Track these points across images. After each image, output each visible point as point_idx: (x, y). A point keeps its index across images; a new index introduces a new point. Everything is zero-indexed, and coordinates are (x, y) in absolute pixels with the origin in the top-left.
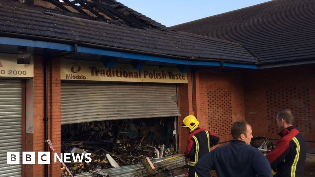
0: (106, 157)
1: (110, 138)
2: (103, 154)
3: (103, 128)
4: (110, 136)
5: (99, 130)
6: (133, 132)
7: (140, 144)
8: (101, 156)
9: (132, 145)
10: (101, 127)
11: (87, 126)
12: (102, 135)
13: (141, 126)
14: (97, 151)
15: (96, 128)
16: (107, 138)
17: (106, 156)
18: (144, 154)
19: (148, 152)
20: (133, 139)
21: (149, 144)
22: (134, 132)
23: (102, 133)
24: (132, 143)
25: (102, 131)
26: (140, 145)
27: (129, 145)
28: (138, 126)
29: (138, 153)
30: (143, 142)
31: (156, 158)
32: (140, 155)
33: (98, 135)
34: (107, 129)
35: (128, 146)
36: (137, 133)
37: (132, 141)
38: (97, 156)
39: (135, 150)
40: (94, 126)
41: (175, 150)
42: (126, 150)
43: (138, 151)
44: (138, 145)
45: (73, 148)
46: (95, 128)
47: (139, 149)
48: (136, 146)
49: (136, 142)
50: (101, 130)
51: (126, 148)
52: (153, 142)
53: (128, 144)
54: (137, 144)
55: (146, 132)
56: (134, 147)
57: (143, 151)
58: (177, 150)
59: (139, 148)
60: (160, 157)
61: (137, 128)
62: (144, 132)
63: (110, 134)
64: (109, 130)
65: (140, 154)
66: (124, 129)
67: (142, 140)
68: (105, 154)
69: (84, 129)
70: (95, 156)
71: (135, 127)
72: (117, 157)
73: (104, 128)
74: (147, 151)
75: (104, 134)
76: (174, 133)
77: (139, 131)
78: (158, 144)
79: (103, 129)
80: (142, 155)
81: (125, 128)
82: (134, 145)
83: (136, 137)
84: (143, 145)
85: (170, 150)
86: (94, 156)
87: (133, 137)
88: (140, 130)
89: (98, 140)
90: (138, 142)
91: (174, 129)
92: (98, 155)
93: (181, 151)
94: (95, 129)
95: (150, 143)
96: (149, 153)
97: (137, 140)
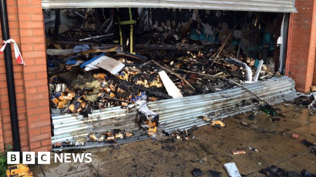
0: (159, 77)
1: (176, 42)
2: (155, 70)
3: (168, 28)
4: (176, 39)
5: (163, 30)
6: (207, 36)
7: (218, 54)
8: (151, 73)
9: (205, 55)
10: (166, 27)
11: (150, 25)
12: (165, 38)
13: (220, 29)
14: (145, 64)
15: (160, 28)
16: (172, 42)
17: (158, 74)
18: (225, 70)
19: (230, 68)
20: (208, 45)
21: (232, 55)
22: (209, 36)
23: (166, 35)
24: (205, 52)
25: (167, 32)
26: (218, 56)
27: (202, 54)
28: (215, 28)
29: (215, 67)
30: (222, 51)
31: (246, 82)
32: (218, 72)
33: (161, 37)
34: (173, 30)
35: (199, 55)
36: (212, 38)
37: (205, 49)
38: (143, 74)
39: (210, 62)
40: (158, 26)
41: (276, 69)
42: (197, 62)
43: (215, 64)
44: (214, 55)
45: (101, 56)
46: (158, 27)
47: (215, 62)
48: (211, 56)
49: (211, 50)
50: (165, 32)
51: (196, 58)
52: (238, 52)
53: (199, 53)
54: (213, 53)
55: (227, 37)
56: (209, 58)
57: (222, 65)
58: (280, 69)
59: (216, 60)
60: (253, 80)
61: (214, 30)
62: (224, 37)
63: (176, 36)
64: (175, 31)
65: (218, 70)
66: (195, 31)
67: (221, 49)
68: (158, 72)
69: (147, 29)
70: (139, 73)
71: (211, 29)
72: (180, 77)
73: (170, 28)
74: (229, 66)
75: (168, 37)
76: (280, 41)
77: (217, 35)
78: (246, 57)
79: (168, 30)
80: (221, 73)
81: (197, 30)
82: (208, 55)
83: (212, 44)
84: (222, 56)
85: (268, 68)
86: (136, 73)
87: (208, 43)
88: (218, 33)
89: (160, 44)
90: (215, 51)
91: (280, 36)
92: (145, 72)
93: (288, 71)
94: (158, 29)
95: (233, 53)
96: (232, 69)
97: (213, 48)
